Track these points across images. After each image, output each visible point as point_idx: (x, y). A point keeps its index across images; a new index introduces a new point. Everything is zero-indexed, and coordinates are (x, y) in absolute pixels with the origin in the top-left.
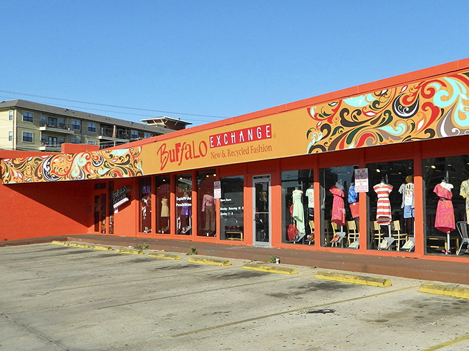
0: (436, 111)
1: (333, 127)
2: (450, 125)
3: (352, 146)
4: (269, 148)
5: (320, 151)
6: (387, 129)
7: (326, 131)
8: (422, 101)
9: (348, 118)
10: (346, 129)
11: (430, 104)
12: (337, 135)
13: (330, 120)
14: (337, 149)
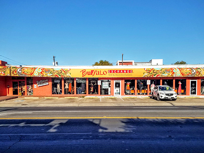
0: (173, 73)
1: (151, 73)
2: (176, 75)
3: (155, 76)
4: (132, 75)
5: (147, 77)
6: (164, 74)
7: (149, 73)
8: (171, 71)
9: (155, 72)
10: (154, 73)
11: (173, 72)
12: (152, 74)
13: (150, 71)
14: (151, 77)
